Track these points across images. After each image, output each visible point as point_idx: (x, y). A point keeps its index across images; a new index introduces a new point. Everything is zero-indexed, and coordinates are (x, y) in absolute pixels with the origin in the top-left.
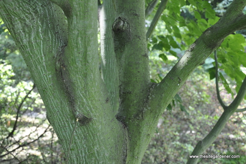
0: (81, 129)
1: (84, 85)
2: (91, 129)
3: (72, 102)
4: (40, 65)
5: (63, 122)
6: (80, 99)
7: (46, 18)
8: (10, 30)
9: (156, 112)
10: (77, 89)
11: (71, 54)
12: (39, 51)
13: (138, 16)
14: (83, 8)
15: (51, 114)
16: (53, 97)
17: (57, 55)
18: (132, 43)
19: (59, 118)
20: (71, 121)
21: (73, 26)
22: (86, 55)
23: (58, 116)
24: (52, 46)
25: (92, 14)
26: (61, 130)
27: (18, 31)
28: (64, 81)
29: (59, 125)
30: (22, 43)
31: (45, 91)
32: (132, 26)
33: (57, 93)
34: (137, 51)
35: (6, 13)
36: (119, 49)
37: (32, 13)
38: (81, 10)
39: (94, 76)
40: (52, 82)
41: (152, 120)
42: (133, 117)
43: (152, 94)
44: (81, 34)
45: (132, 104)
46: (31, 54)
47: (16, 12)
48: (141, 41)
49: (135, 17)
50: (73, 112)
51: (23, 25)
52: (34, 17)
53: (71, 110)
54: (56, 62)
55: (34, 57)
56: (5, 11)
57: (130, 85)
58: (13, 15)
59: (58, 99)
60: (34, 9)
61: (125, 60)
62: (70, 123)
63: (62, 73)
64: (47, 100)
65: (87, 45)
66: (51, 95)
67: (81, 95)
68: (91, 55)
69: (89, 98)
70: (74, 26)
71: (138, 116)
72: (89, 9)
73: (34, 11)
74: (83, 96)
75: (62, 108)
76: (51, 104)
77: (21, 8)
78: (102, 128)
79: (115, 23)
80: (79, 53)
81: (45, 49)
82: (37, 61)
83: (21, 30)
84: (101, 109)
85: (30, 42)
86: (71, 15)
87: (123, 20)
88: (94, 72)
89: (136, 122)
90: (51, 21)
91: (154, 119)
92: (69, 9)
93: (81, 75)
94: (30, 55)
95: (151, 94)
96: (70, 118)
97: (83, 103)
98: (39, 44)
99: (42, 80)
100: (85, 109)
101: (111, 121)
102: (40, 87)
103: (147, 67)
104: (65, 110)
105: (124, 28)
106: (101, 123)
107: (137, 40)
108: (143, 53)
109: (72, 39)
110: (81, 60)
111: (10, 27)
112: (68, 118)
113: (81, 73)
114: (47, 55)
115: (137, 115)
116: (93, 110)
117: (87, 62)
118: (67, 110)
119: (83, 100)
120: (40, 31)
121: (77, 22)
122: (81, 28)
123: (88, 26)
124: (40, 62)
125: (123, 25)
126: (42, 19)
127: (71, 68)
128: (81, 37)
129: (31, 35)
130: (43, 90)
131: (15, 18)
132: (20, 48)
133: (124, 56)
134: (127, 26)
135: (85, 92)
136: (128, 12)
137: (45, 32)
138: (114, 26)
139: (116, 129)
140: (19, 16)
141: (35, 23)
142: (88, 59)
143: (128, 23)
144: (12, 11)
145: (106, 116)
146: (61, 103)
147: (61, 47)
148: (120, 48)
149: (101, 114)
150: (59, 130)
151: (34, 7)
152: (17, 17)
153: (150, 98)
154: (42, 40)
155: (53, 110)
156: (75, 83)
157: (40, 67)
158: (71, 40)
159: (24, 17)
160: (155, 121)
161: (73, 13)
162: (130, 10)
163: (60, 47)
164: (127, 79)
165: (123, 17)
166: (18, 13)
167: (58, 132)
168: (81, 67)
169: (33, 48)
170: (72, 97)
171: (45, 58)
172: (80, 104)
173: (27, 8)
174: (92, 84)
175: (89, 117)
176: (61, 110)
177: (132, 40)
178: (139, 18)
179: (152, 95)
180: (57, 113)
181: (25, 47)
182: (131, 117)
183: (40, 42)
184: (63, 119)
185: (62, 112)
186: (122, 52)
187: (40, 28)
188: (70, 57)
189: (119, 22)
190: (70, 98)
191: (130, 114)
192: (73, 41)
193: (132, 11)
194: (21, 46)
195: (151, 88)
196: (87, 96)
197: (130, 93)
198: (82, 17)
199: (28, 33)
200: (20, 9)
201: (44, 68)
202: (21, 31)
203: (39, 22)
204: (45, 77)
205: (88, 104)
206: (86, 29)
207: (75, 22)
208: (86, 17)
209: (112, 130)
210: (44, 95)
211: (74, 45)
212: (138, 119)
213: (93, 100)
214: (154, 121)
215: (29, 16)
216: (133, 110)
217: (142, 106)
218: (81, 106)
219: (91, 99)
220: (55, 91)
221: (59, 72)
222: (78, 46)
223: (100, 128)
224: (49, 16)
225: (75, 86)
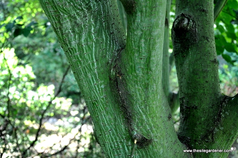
0: (138, 153)
1: (145, 98)
2: (151, 153)
3: (128, 119)
4: (90, 72)
5: (117, 143)
6: (138, 115)
7: (100, 15)
8: (57, 30)
9: (230, 134)
10: (135, 103)
11: (130, 60)
12: (90, 55)
13: (206, 12)
14: (151, 3)
15: (101, 133)
16: (105, 112)
17: (112, 61)
18: (198, 45)
19: (112, 139)
20: (127, 143)
21: (135, 25)
22: (149, 62)
23: (110, 135)
24: (106, 49)
25: (161, 11)
26: (113, 153)
27: (67, 32)
28: (120, 92)
29: (111, 147)
30: (70, 45)
31: (96, 104)
32: (198, 25)
33: (110, 108)
34: (205, 55)
35: (54, 9)
36: (180, 53)
37: (85, 9)
38: (148, 5)
39: (156, 87)
40: (105, 93)
41: (225, 144)
42: (201, 138)
43: (225, 110)
44: (145, 34)
45: (198, 123)
46: (80, 58)
47: (66, 8)
48: (209, 43)
49: (203, 13)
50: (130, 131)
51: (73, 24)
52: (87, 14)
53: (127, 129)
54: (111, 70)
55: (83, 62)
56: (53, 8)
57: (196, 98)
58: (62, 12)
59: (111, 115)
60: (87, 4)
61: (189, 66)
62: (125, 144)
63: (117, 83)
64: (97, 116)
65: (151, 48)
66: (103, 110)
67: (140, 110)
68: (155, 62)
69: (150, 114)
70: (137, 24)
71: (207, 138)
72: (158, 3)
73: (87, 7)
74: (143, 111)
75: (115, 126)
76: (102, 120)
77: (72, 4)
78: (163, 152)
79: (177, 22)
80: (141, 59)
81: (97, 52)
82: (87, 68)
83: (70, 29)
84: (162, 129)
85: (79, 44)
86: (134, 12)
87: (187, 18)
88: (157, 82)
89: (205, 146)
90: (106, 19)
91: (227, 143)
92: (133, 4)
93: (142, 85)
94: (79, 60)
95: (223, 111)
96: (125, 139)
97: (143, 120)
98: (91, 47)
99: (93, 90)
100: (145, 127)
101: (174, 144)
102: (89, 99)
103: (217, 76)
104: (120, 128)
105: (188, 28)
106: (163, 145)
107: (204, 42)
108: (212, 59)
109: (133, 42)
110: (142, 67)
111: (57, 26)
112: (123, 139)
113: (141, 83)
114: (99, 61)
115: (206, 136)
116: (154, 129)
117: (150, 70)
118: (122, 128)
119: (143, 117)
120: (93, 31)
121: (141, 20)
122: (146, 28)
123: (155, 24)
124: (90, 68)
125: (188, 24)
126: (95, 16)
127: (129, 77)
128: (145, 39)
129: (82, 36)
130: (93, 103)
131: (64, 15)
132: (66, 51)
133: (187, 61)
134: (193, 25)
135: (146, 107)
136: (194, 7)
137: (98, 33)
138: (176, 25)
139: (180, 154)
140: (69, 13)
141: (87, 22)
142: (151, 66)
143: (193, 21)
144: (61, 7)
145: (168, 136)
146: (115, 119)
147: (117, 51)
148: (182, 52)
149: (163, 134)
150: (110, 153)
151: (87, 2)
152: (67, 14)
153: (223, 116)
154: (94, 42)
155: (105, 128)
156: (134, 95)
157: (91, 75)
158: (131, 42)
159: (75, 15)
160: (229, 144)
161: (137, 8)
162: (196, 5)
163: (115, 51)
164: (191, 90)
165: (187, 13)
166: (68, 10)
167: (110, 155)
168: (142, 76)
169: (83, 52)
170: (129, 113)
171: (98, 64)
172: (138, 122)
173: (79, 3)
174: (154, 97)
175: (149, 138)
176: (114, 128)
177: (199, 42)
178: (207, 15)
179: (225, 112)
180: (109, 132)
181: (73, 51)
182: (198, 139)
183: (92, 44)
184: (116, 139)
185: (116, 130)
186: (185, 56)
187: (93, 27)
188: (129, 63)
189: (183, 20)
190: (127, 114)
191: (196, 135)
192: (135, 43)
193: (198, 6)
194: (69, 49)
195: (223, 103)
196: (147, 112)
197: (196, 108)
198: (148, 14)
199: (78, 33)
200: (70, 5)
201: (96, 77)
202: (70, 31)
203: (92, 20)
204: (96, 87)
205: (149, 122)
206: (151, 29)
207: (138, 20)
208: (153, 14)
209: (175, 155)
210: (94, 110)
211: (134, 49)
212: (207, 142)
213: (154, 116)
214: (227, 145)
215: (81, 13)
216: (200, 130)
217: (213, 126)
218: (140, 125)
219: (151, 115)
220: (108, 104)
221: (114, 81)
222: (140, 50)
223: (161, 152)
224: (103, 13)
225: (133, 99)
